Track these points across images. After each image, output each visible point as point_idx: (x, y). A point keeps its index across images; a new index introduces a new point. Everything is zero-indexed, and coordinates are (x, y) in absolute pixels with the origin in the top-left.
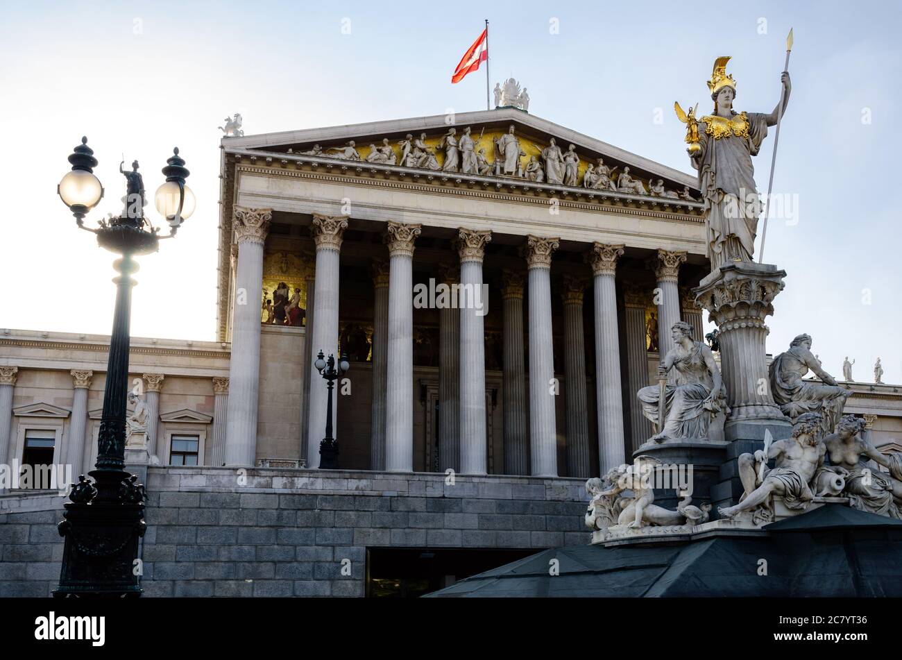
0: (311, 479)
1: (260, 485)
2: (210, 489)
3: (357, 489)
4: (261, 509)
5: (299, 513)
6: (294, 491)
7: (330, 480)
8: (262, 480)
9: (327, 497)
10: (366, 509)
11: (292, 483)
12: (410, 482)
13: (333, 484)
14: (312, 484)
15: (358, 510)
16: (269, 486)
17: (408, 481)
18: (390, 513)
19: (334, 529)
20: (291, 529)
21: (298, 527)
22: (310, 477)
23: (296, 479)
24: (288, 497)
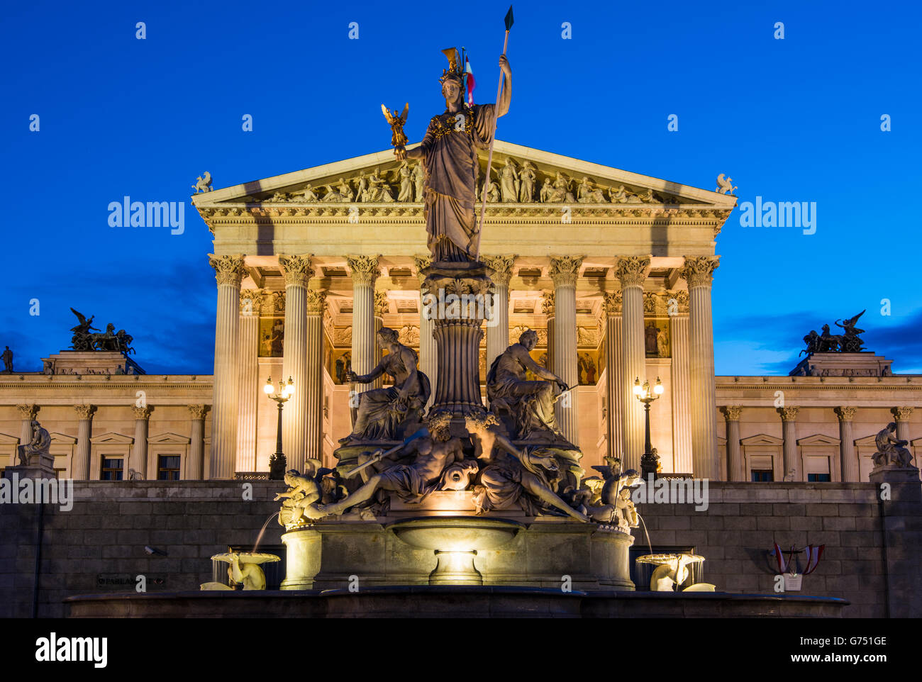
0: (181, 489)
1: (137, 495)
2: (95, 500)
3: (221, 495)
4: (136, 515)
5: (170, 518)
6: (166, 499)
7: (197, 490)
8: (139, 491)
9: (195, 504)
10: (229, 513)
11: (164, 493)
12: (269, 489)
13: (200, 492)
14: (182, 493)
15: (221, 515)
16: (145, 495)
17: (267, 488)
18: (249, 516)
19: (199, 531)
20: (163, 531)
21: (169, 529)
22: (179, 487)
23: (168, 489)
24: (160, 504)
